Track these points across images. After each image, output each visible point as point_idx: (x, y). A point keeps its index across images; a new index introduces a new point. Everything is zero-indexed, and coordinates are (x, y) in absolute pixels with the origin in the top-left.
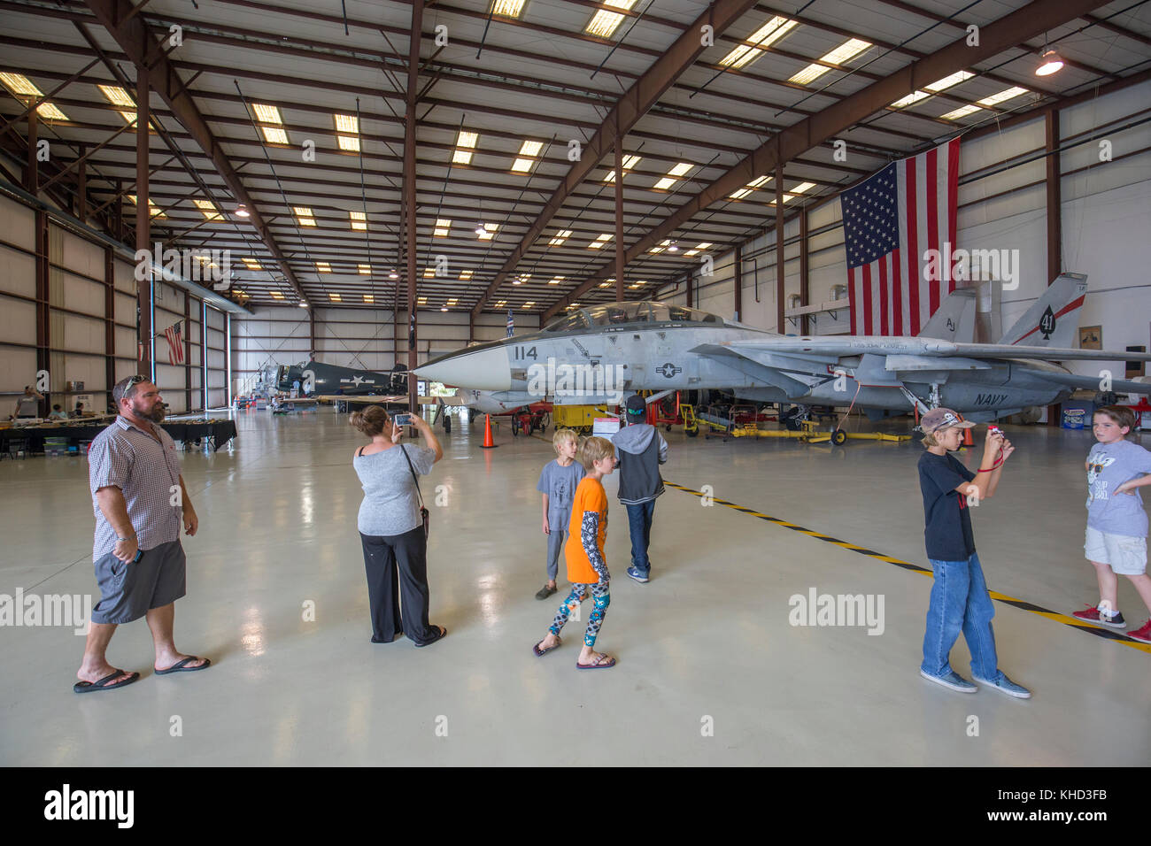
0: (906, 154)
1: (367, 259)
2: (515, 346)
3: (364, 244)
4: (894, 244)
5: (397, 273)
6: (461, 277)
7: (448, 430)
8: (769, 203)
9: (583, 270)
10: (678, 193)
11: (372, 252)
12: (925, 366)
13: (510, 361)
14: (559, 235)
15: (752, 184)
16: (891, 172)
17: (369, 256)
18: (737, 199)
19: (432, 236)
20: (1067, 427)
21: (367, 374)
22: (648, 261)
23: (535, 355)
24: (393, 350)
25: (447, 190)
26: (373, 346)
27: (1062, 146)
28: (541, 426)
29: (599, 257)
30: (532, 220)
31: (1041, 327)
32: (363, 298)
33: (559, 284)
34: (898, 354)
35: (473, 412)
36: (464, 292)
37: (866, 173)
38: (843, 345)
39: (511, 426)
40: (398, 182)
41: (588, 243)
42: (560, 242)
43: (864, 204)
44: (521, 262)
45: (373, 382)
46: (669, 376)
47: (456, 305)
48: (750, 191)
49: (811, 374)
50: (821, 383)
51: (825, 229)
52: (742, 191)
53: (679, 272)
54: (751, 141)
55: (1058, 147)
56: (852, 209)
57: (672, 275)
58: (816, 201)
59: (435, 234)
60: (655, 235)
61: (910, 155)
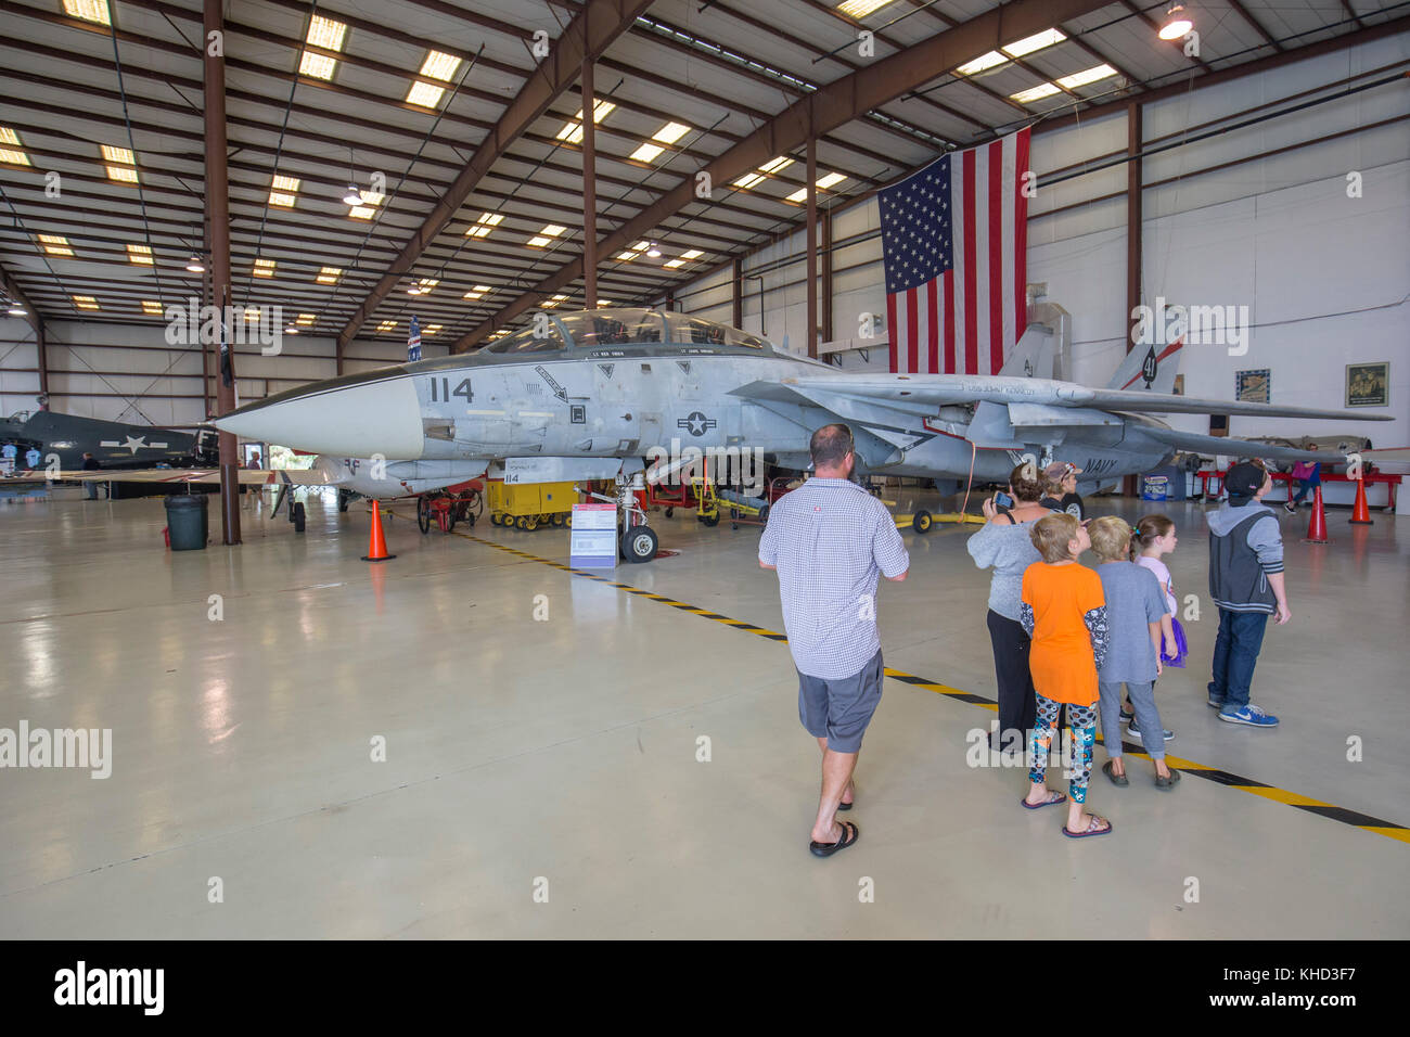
0: (960, 146)
1: (143, 238)
2: (429, 377)
3: (137, 210)
4: (946, 263)
5: (201, 263)
6: (320, 279)
7: (300, 527)
8: (784, 199)
9: (519, 279)
10: (664, 170)
11: (153, 226)
12: (1057, 420)
13: (422, 405)
14: (482, 221)
15: (765, 168)
16: (944, 167)
17: (148, 232)
18: (743, 188)
19: (265, 204)
20: (1148, 498)
21: (152, 433)
22: (613, 271)
23: (469, 395)
24: (202, 393)
25: (292, 124)
26: (164, 387)
27: (1145, 150)
28: (467, 516)
29: (543, 261)
30: (441, 191)
31: (1144, 373)
32: (142, 306)
33: (480, 300)
34: (1022, 402)
35: (345, 496)
36: (325, 304)
37: (908, 168)
38: (954, 387)
39: (415, 516)
40: (196, 98)
41: (527, 237)
42: (483, 232)
43: (909, 208)
44: (420, 261)
45: (164, 445)
46: (697, 433)
47: (313, 325)
48: (763, 178)
49: (902, 431)
50: (916, 444)
51: (858, 239)
52: (751, 176)
53: (655, 291)
54: (773, 101)
55: (1140, 151)
56: (894, 214)
57: (646, 294)
58: (845, 201)
59: (271, 201)
60: (628, 232)
61: (967, 147)
